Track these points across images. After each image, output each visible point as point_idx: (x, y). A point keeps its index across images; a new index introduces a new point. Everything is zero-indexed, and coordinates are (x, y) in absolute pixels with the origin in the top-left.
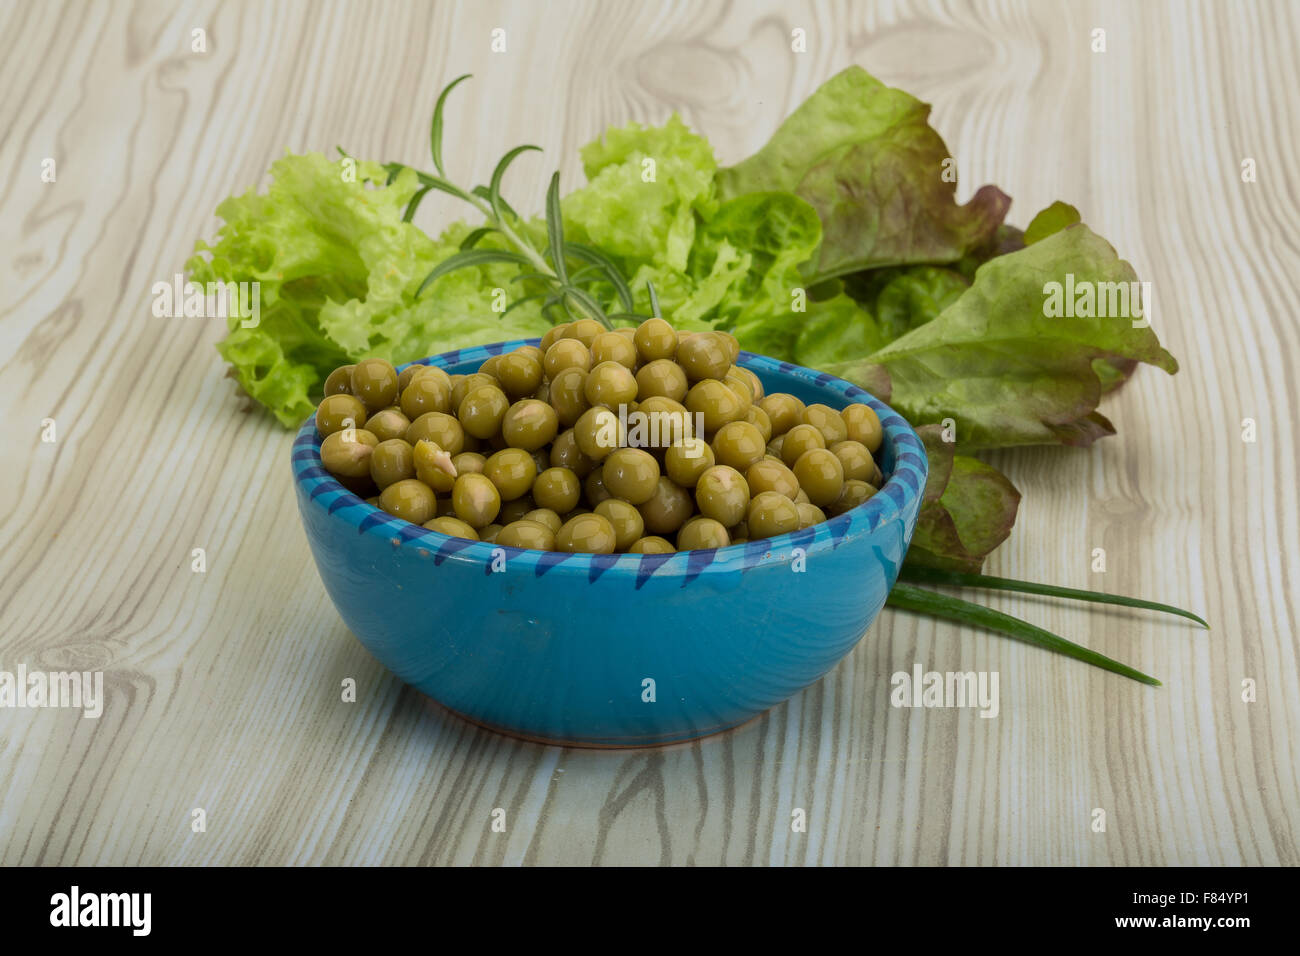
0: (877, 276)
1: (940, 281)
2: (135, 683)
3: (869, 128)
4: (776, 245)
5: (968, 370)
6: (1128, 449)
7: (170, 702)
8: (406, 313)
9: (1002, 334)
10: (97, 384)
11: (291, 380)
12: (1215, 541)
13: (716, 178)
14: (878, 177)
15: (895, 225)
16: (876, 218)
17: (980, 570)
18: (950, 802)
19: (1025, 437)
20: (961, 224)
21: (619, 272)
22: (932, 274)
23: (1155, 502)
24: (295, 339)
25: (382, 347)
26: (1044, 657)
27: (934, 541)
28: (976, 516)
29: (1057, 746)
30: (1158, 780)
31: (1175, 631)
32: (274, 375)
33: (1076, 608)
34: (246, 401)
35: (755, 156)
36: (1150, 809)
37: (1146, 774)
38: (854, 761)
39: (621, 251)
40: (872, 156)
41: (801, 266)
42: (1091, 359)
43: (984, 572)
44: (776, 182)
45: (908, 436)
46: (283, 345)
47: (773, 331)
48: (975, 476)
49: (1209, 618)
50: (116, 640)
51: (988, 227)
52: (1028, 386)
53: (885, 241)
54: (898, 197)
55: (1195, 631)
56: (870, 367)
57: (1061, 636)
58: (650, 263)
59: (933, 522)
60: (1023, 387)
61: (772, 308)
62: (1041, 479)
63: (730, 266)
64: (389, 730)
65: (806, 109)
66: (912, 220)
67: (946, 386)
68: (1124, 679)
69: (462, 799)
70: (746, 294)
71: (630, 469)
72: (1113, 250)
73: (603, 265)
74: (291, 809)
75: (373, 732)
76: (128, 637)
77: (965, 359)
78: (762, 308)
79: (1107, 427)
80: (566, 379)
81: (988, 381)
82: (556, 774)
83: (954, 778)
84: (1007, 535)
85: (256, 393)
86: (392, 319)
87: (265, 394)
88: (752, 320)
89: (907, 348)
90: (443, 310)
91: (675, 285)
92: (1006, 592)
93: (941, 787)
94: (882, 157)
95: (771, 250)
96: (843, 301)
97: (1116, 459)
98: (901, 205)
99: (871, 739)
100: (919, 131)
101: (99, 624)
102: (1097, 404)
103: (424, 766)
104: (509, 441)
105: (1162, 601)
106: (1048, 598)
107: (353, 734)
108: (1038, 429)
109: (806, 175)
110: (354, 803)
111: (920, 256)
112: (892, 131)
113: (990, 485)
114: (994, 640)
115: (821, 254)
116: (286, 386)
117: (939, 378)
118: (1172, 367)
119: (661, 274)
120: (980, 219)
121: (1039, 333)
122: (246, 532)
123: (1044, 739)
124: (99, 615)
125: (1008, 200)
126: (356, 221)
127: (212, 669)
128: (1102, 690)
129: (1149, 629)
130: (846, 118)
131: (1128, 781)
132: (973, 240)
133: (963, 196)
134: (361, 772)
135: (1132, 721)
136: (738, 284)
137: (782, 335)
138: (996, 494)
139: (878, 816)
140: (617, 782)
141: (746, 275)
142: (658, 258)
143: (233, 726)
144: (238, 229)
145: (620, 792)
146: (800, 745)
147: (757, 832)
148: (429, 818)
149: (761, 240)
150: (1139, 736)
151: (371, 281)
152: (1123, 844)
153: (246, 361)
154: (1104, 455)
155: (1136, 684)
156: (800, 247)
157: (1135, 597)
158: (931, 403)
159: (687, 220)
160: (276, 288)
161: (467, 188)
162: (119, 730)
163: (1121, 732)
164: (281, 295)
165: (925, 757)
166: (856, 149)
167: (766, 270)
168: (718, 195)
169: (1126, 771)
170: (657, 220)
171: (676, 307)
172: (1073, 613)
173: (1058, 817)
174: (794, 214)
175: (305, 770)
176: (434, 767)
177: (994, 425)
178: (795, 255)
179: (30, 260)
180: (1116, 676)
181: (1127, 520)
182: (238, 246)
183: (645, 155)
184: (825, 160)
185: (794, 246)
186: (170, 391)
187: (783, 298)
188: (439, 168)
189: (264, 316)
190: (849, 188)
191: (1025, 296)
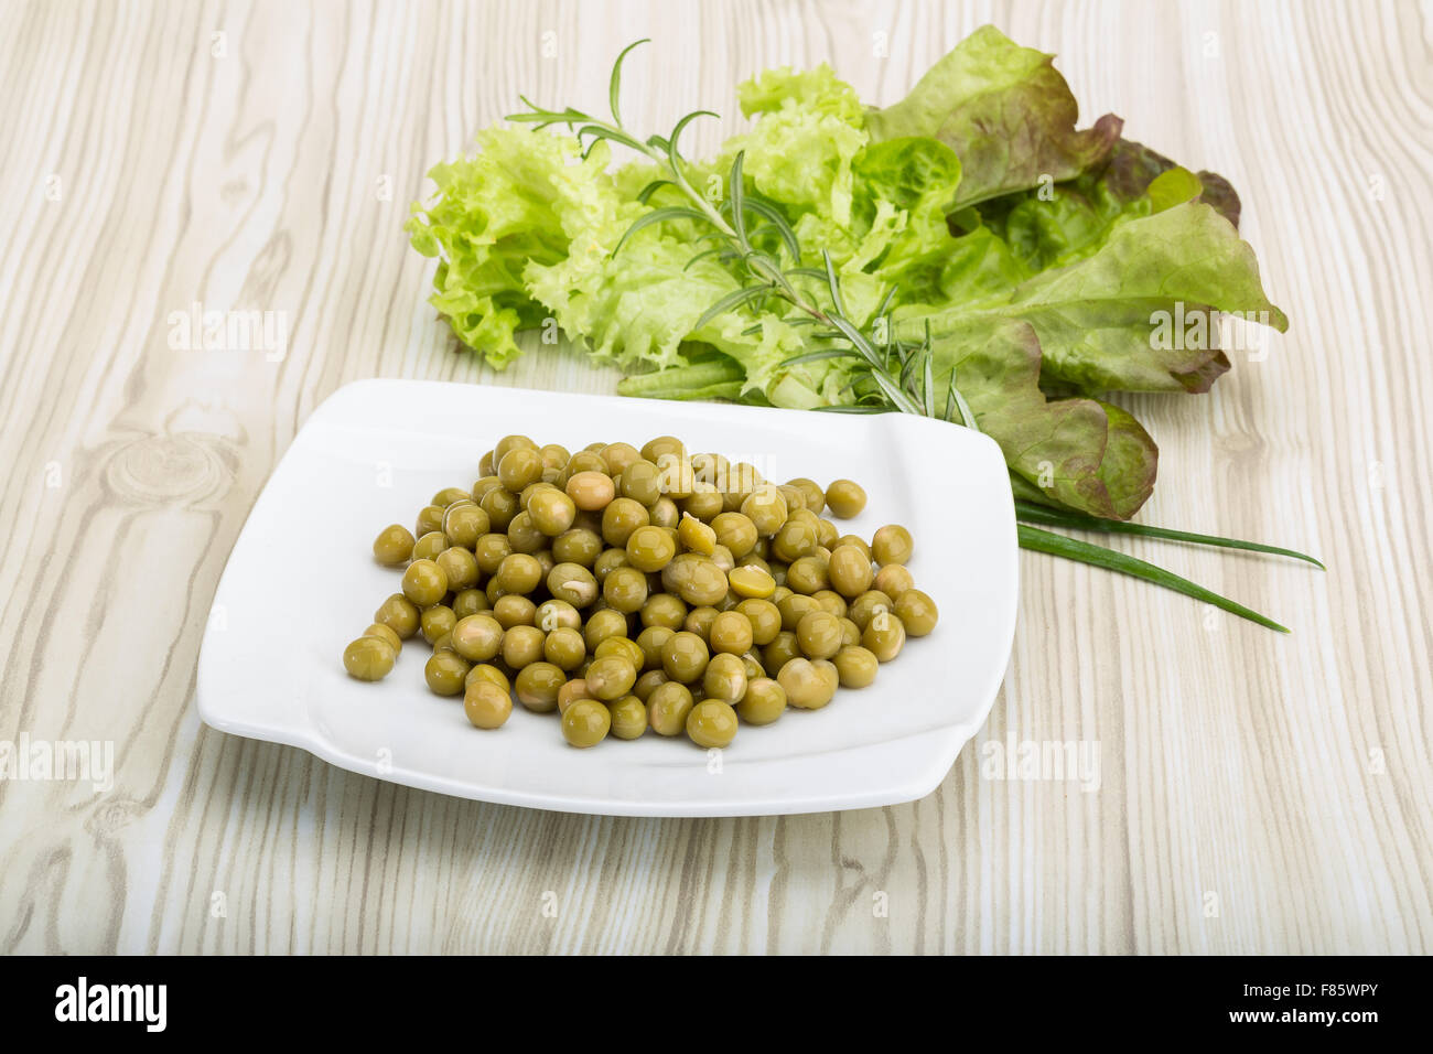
1: (1063, 204)
3: (1003, 80)
4: (920, 183)
5: (1102, 321)
6: (1240, 378)
9: (1133, 292)
10: (318, 325)
11: (497, 327)
12: (1324, 480)
14: (1006, 113)
15: (1023, 154)
16: (1006, 150)
18: (1123, 767)
20: (1081, 150)
21: (782, 216)
22: (1055, 196)
23: (1268, 437)
24: (498, 286)
25: (579, 297)
28: (1121, 470)
29: (1207, 703)
30: (1296, 737)
31: (1296, 574)
32: (484, 323)
33: (1209, 550)
34: (455, 342)
35: (899, 104)
36: (1293, 771)
37: (1285, 732)
38: (1037, 724)
39: (783, 198)
41: (944, 209)
44: (920, 129)
47: (920, 265)
48: (1117, 429)
49: (1324, 561)
51: (1104, 150)
53: (1014, 170)
54: (1025, 127)
55: (1313, 572)
56: (1018, 325)
58: (810, 208)
61: (920, 247)
62: (1168, 415)
63: (889, 222)
65: (945, 63)
66: (1037, 147)
67: (1084, 336)
68: (1258, 626)
77: (1100, 313)
78: (911, 247)
79: (1225, 362)
81: (1121, 331)
83: (1124, 742)
84: (1150, 491)
85: (467, 339)
87: (476, 342)
88: (903, 259)
89: (1049, 302)
90: (631, 261)
91: (842, 239)
93: (1114, 751)
94: (1008, 96)
95: (916, 188)
96: (981, 233)
97: (1231, 392)
98: (1027, 136)
100: (1043, 72)
105: (1282, 545)
108: (1167, 380)
109: (946, 120)
111: (1043, 179)
113: (1131, 439)
114: (1141, 585)
115: (958, 192)
116: (495, 334)
117: (1076, 327)
118: (1285, 326)
119: (828, 228)
120: (1098, 145)
121: (1166, 293)
123: (1196, 696)
125: (1120, 122)
128: (1239, 638)
129: (1274, 572)
130: (982, 73)
131: (1271, 742)
132: (1090, 162)
133: (1084, 125)
135: (1268, 672)
137: (928, 268)
138: (1138, 449)
142: (821, 208)
144: (451, 193)
147: (966, 805)
149: (907, 179)
150: (1275, 690)
152: (1273, 810)
153: (457, 311)
154: (1221, 391)
155: (1267, 630)
156: (942, 186)
157: (1259, 542)
158: (1071, 354)
159: (845, 175)
160: (486, 248)
161: (642, 139)
163: (1259, 684)
164: (491, 254)
166: (989, 95)
170: (818, 173)
172: (1207, 556)
174: (936, 157)
177: (1130, 378)
178: (939, 196)
179: (236, 188)
180: (1250, 623)
181: (1246, 456)
182: (451, 208)
183: (800, 100)
184: (962, 105)
185: (937, 187)
186: (385, 332)
187: (930, 237)
188: (617, 121)
189: (473, 269)
190: (982, 126)
191: (1154, 264)
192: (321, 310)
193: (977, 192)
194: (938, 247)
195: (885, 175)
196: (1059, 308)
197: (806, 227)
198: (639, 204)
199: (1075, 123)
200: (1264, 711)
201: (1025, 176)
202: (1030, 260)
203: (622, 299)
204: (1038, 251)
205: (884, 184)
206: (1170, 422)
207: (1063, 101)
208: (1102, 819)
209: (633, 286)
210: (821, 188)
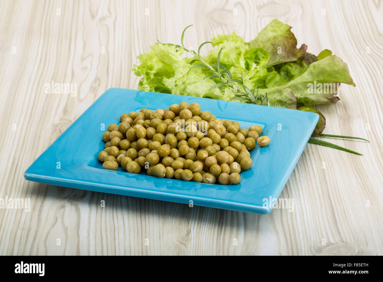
1: (294, 66)
3: (279, 33)
4: (259, 60)
6: (343, 103)
14: (279, 42)
15: (283, 54)
18: (327, 183)
19: (323, 102)
20: (298, 53)
21: (226, 68)
22: (292, 64)
23: (351, 115)
24: (155, 85)
25: (177, 86)
26: (336, 151)
29: (345, 169)
30: (369, 176)
31: (363, 143)
33: (340, 139)
35: (253, 40)
36: (369, 182)
37: (366, 175)
38: (303, 175)
40: (278, 39)
41: (266, 65)
44: (259, 46)
47: (260, 79)
49: (369, 140)
51: (303, 53)
53: (282, 57)
54: (284, 47)
55: (367, 143)
57: (339, 146)
58: (233, 65)
61: (260, 75)
65: (265, 29)
66: (287, 52)
67: (304, 91)
68: (355, 155)
72: (342, 61)
78: (258, 74)
79: (338, 99)
83: (326, 178)
84: (325, 127)
86: (179, 81)
88: (256, 77)
89: (295, 83)
94: (280, 39)
95: (258, 61)
96: (274, 72)
97: (341, 106)
99: (305, 170)
100: (288, 33)
105: (358, 137)
106: (334, 138)
108: (326, 100)
109: (265, 44)
111: (289, 60)
112: (284, 33)
114: (324, 147)
115: (269, 62)
117: (302, 89)
118: (354, 85)
120: (302, 52)
121: (325, 79)
123: (342, 168)
125: (307, 46)
128: (350, 157)
129: (357, 143)
130: (275, 31)
132: (300, 56)
133: (298, 46)
135: (359, 163)
137: (262, 80)
139: (312, 187)
142: (236, 65)
144: (143, 62)
147: (289, 192)
149: (256, 59)
150: (362, 167)
151: (176, 73)
154: (338, 105)
155: (357, 155)
156: (265, 60)
157: (352, 136)
158: (302, 95)
159: (243, 57)
160: (153, 74)
161: (190, 50)
163: (357, 166)
164: (154, 76)
166: (275, 38)
167: (257, 66)
169: (362, 175)
170: (235, 57)
172: (340, 140)
174: (263, 53)
178: (264, 62)
179: (85, 68)
180: (353, 154)
181: (347, 120)
182: (143, 65)
183: (227, 41)
184: (269, 40)
185: (263, 60)
187: (263, 72)
188: (183, 46)
189: (149, 80)
190: (273, 46)
191: (322, 71)
193: (273, 62)
194: (265, 74)
195: (250, 58)
196: (297, 84)
197: (232, 70)
198: (190, 64)
199: (296, 45)
201: (284, 59)
202: (286, 80)
203: (187, 87)
204: (288, 77)
205: (250, 60)
207: (293, 40)
208: (323, 194)
209: (189, 84)
210: (236, 60)
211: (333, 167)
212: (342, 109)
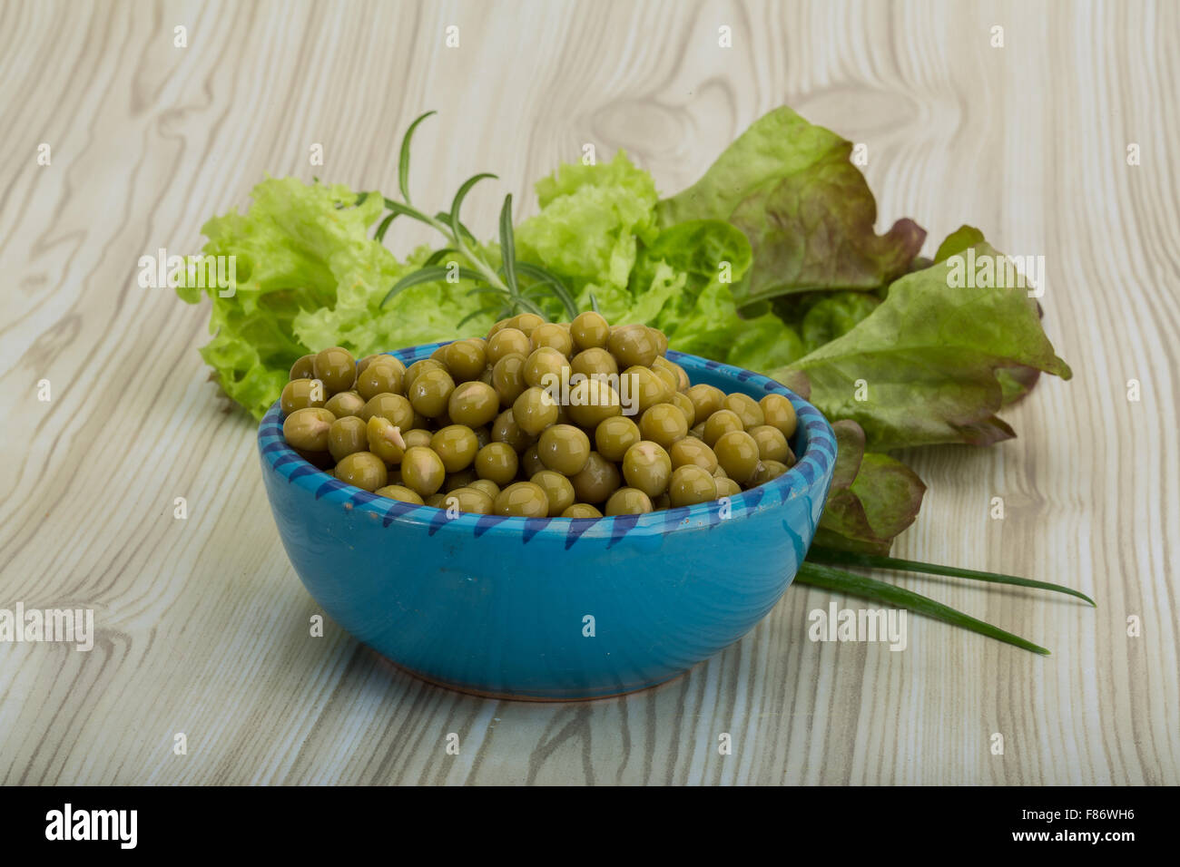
0: (805, 300)
1: (860, 303)
2: (113, 640)
3: (796, 163)
4: (711, 268)
5: (880, 377)
6: (1027, 451)
7: (144, 657)
8: (372, 323)
9: (912, 343)
10: (93, 386)
11: (266, 382)
12: (1103, 532)
13: (657, 208)
14: (804, 209)
15: (820, 253)
16: (802, 246)
17: (888, 553)
18: (852, 750)
19: (931, 436)
20: (880, 253)
22: (853, 298)
23: (1049, 497)
24: (271, 347)
26: (944, 629)
27: (845, 524)
28: (885, 505)
29: (952, 704)
30: (1043, 732)
31: (1064, 608)
32: (250, 378)
33: (975, 588)
34: (226, 402)
35: (692, 188)
36: (1035, 756)
37: (1032, 729)
38: (766, 715)
39: (567, 270)
40: (799, 190)
41: (732, 286)
42: (994, 368)
43: (892, 555)
44: (711, 211)
45: (819, 423)
46: (259, 351)
47: (706, 345)
48: (885, 469)
49: (1096, 598)
50: (97, 603)
51: (904, 256)
52: (935, 391)
53: (811, 267)
54: (822, 227)
55: (1083, 608)
56: (791, 373)
57: (961, 611)
58: (597, 283)
59: (844, 507)
60: (931, 392)
61: (705, 324)
62: (947, 478)
63: (667, 283)
64: (343, 683)
65: (738, 145)
66: (836, 250)
68: (1016, 649)
69: (406, 742)
70: (682, 312)
71: (563, 443)
73: (550, 281)
74: (250, 748)
75: (327, 685)
76: (109, 601)
77: (878, 366)
78: (696, 323)
79: (1009, 432)
80: (507, 363)
81: (899, 387)
82: (493, 722)
83: (856, 730)
84: (913, 520)
85: (235, 393)
86: (359, 328)
87: (241, 395)
89: (826, 356)
90: (405, 322)
91: (616, 300)
92: (911, 573)
93: (844, 738)
94: (808, 191)
95: (705, 273)
96: (770, 319)
97: (1016, 461)
98: (825, 235)
99: (782, 697)
100: (842, 168)
101: (85, 588)
102: (998, 408)
103: (372, 715)
104: (454, 419)
105: (1053, 581)
106: (949, 578)
107: (310, 686)
108: (944, 429)
109: (740, 205)
110: (307, 743)
111: (842, 282)
112: (816, 166)
113: (898, 477)
115: (751, 277)
116: (263, 387)
118: (1066, 374)
119: (604, 290)
120: (897, 249)
121: (945, 342)
122: (221, 515)
123: (940, 698)
124: (83, 583)
125: (923, 233)
126: (327, 239)
127: (184, 629)
128: (995, 657)
129: (1040, 606)
130: (774, 153)
132: (891, 268)
133: (883, 226)
134: (315, 718)
135: (1022, 684)
136: (675, 302)
137: (715, 349)
138: (904, 485)
139: (786, 761)
140: (549, 730)
141: (681, 292)
142: (602, 276)
143: (201, 678)
144: (220, 245)
145: (550, 738)
146: (717, 702)
147: (674, 774)
148: (375, 758)
149: (697, 264)
150: (1027, 697)
151: (340, 292)
153: (226, 364)
154: (1005, 456)
155: (1027, 653)
156: (731, 270)
157: (1030, 577)
158: (847, 406)
159: (628, 243)
160: (255, 299)
162: (97, 679)
163: (1011, 691)
164: (258, 305)
165: (831, 712)
166: (785, 182)
167: (700, 291)
168: (659, 223)
169: (1014, 725)
170: (601, 243)
171: (617, 319)
172: (972, 593)
173: (950, 764)
174: (727, 241)
175: (264, 716)
176: (382, 715)
177: (904, 426)
178: (729, 278)
179: (36, 281)
180: (1009, 646)
181: (1025, 512)
184: (755, 190)
186: (158, 394)
187: (716, 315)
188: (407, 198)
189: (244, 325)
190: (777, 219)
191: (933, 308)
192: (98, 375)
193: (770, 286)
194: (724, 326)
196: (836, 362)
197: (586, 296)
200: (1012, 713)
201: (823, 275)
206: (949, 483)
207: (862, 200)
210: (603, 257)
211: (901, 690)
212: (1017, 474)
